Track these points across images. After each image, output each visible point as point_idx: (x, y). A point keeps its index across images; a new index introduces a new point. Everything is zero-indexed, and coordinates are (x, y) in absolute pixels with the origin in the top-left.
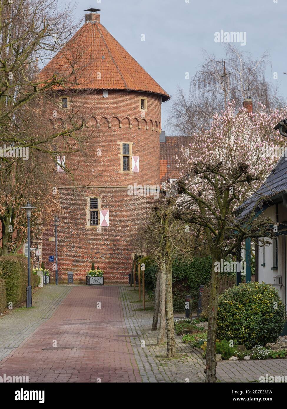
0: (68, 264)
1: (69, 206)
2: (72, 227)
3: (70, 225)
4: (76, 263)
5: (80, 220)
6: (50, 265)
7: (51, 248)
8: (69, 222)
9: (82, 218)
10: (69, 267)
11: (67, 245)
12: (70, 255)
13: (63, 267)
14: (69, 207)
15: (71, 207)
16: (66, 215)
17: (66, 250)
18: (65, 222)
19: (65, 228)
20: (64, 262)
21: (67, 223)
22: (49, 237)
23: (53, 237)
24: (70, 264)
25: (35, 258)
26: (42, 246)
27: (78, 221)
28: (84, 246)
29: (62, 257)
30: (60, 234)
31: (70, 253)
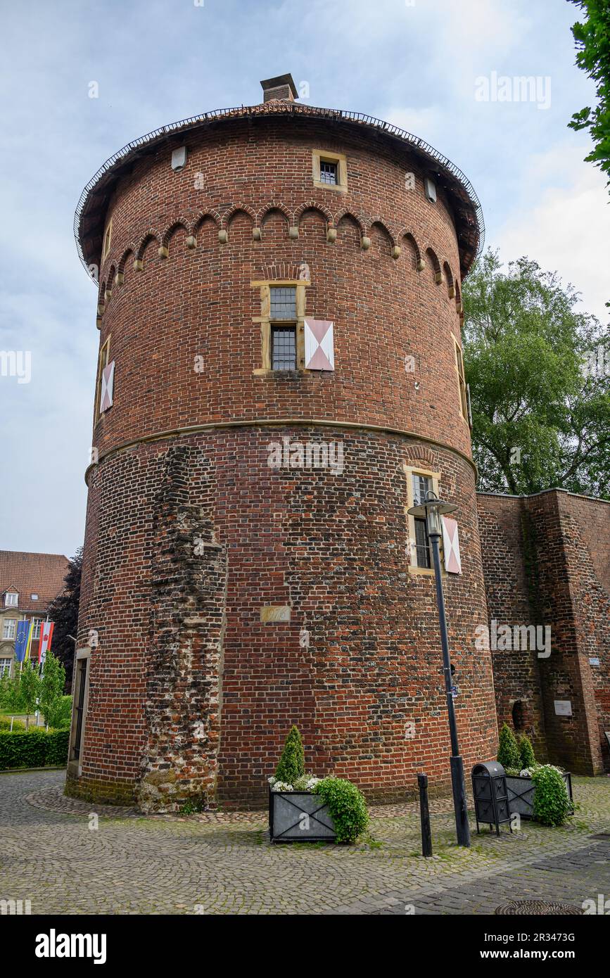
0: (350, 719)
1: (349, 490)
2: (362, 569)
3: (354, 560)
4: (382, 712)
5: (390, 545)
6: (264, 722)
7: (274, 650)
8: (350, 550)
9: (396, 539)
10: (358, 730)
11: (346, 639)
12: (358, 681)
13: (329, 732)
14: (350, 495)
15: (358, 494)
16: (340, 521)
17: (343, 660)
18: (337, 549)
19: (336, 568)
20: (335, 709)
21: (343, 550)
22: (262, 605)
23: (283, 604)
24: (358, 719)
25: (192, 695)
26: (225, 640)
27: (383, 546)
28: (406, 643)
29: (324, 687)
30: (313, 593)
31: (360, 671)
